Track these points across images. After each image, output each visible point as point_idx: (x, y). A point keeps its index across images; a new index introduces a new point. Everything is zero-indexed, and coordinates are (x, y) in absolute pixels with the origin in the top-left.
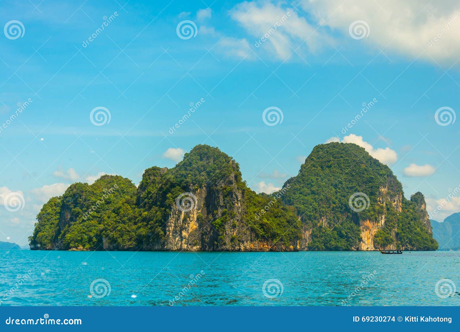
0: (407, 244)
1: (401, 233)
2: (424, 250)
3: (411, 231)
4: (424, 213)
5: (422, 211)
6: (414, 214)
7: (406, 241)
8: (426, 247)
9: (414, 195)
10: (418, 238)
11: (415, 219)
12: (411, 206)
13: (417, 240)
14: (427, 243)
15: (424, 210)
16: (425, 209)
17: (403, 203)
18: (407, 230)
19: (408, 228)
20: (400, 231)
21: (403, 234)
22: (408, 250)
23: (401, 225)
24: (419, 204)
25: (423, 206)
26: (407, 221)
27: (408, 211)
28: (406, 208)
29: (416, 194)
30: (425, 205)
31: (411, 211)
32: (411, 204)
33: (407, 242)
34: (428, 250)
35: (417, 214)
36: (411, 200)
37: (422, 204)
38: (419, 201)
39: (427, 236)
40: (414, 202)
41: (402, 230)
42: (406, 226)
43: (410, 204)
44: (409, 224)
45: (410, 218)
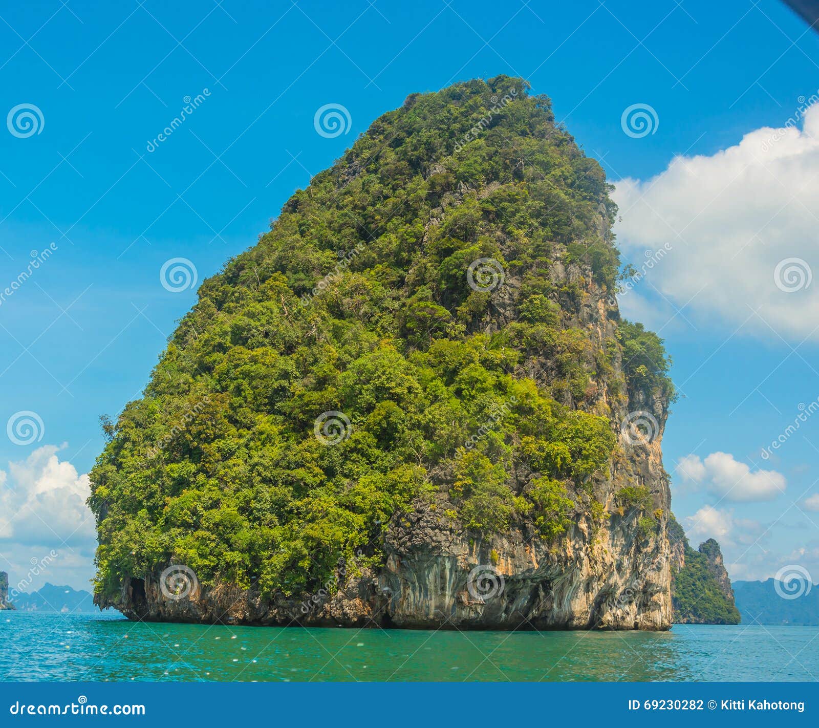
0: (690, 615)
1: (681, 598)
2: (718, 624)
3: (697, 596)
4: (720, 569)
5: (716, 566)
6: (703, 571)
7: (689, 609)
8: (719, 619)
9: (704, 544)
10: (708, 605)
11: (704, 578)
12: (698, 559)
13: (706, 609)
14: (721, 613)
15: (719, 564)
16: (721, 563)
17: (686, 554)
18: (691, 593)
19: (692, 590)
20: (678, 596)
21: (683, 600)
22: (691, 623)
23: (681, 586)
24: (712, 557)
25: (718, 560)
26: (691, 580)
27: (693, 567)
28: (691, 563)
29: (708, 542)
30: (721, 558)
31: (698, 566)
32: (699, 556)
33: (690, 611)
34: (723, 623)
35: (707, 572)
36: (700, 550)
37: (716, 557)
38: (711, 553)
39: (722, 603)
40: (703, 554)
41: (683, 594)
42: (690, 588)
43: (697, 557)
44: (694, 585)
45: (696, 577)
